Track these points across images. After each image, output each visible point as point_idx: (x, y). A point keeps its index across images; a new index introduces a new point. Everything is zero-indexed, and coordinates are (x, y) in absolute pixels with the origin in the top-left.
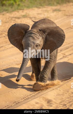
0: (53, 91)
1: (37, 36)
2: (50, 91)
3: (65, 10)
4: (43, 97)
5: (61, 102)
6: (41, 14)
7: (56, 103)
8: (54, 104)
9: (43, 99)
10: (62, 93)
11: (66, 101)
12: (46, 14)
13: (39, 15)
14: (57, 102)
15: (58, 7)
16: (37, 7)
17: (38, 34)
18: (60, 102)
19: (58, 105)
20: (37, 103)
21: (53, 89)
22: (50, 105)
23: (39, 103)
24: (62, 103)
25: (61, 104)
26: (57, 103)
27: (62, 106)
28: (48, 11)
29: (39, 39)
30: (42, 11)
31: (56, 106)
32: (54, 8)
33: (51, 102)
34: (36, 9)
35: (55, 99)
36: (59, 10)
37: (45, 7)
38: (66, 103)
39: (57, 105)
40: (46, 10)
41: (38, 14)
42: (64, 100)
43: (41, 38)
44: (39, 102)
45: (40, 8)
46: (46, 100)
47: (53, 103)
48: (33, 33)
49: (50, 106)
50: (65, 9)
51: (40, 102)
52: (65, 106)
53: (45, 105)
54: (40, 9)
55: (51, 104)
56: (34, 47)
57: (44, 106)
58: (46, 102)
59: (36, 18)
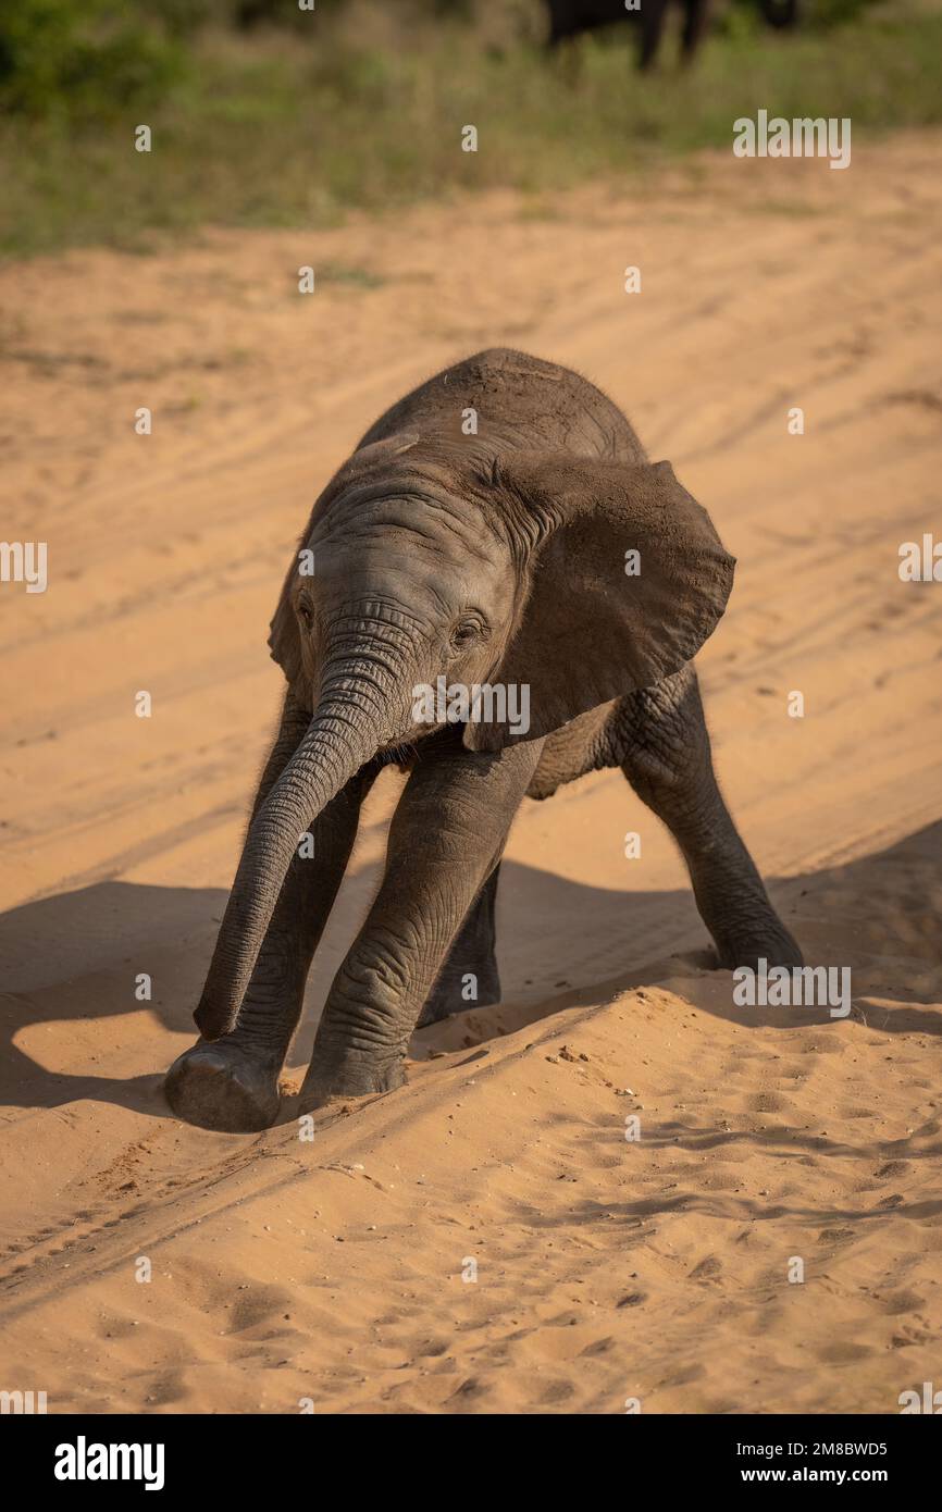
0: (302, 1189)
1: (468, 532)
2: (262, 1193)
3: (426, 278)
4: (187, 1265)
5: (390, 1320)
6: (155, 319)
7: (331, 1329)
8: (305, 1340)
9: (188, 1286)
10: (401, 1219)
11: (440, 1300)
12: (215, 315)
13: (138, 334)
14: (347, 1321)
15: (353, 240)
16: (113, 243)
17: (478, 516)
18: (373, 1315)
19: (356, 1347)
20: (116, 1330)
21: (302, 1172)
22: (260, 1351)
23: (145, 1328)
24: (397, 1330)
25: (392, 1343)
26: (346, 1332)
27: (398, 1356)
28: (242, 286)
29: (483, 557)
30: (168, 280)
31: (330, 1363)
32: (308, 246)
33: (276, 1322)
34: (104, 263)
35: (314, 1281)
36: (366, 278)
37: (202, 246)
38: (441, 1331)
39: (338, 1346)
40: (216, 277)
41: (130, 318)
42: (418, 1289)
43: (500, 554)
44: (139, 1318)
45: (143, 251)
46: (217, 1297)
47: (292, 1324)
48: (427, 497)
49: (258, 1360)
50: (427, 257)
51: (149, 1320)
52: (433, 1361)
53: (206, 1353)
54: (152, 269)
55: (271, 1335)
56: (433, 643)
57: (195, 1361)
58: (222, 1319)
59: (106, 365)
